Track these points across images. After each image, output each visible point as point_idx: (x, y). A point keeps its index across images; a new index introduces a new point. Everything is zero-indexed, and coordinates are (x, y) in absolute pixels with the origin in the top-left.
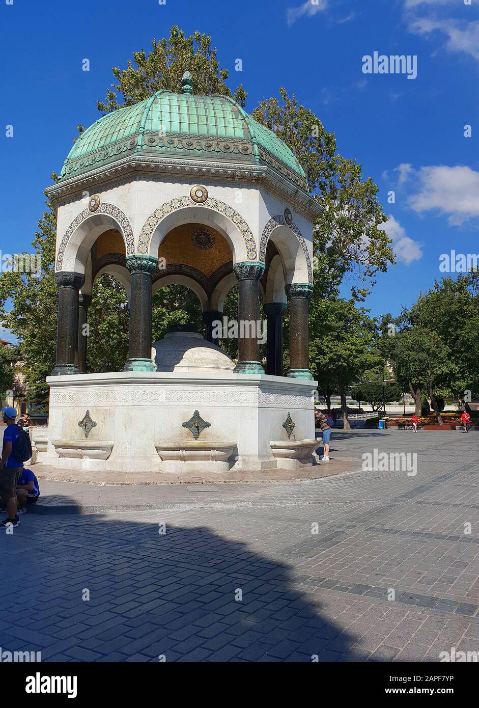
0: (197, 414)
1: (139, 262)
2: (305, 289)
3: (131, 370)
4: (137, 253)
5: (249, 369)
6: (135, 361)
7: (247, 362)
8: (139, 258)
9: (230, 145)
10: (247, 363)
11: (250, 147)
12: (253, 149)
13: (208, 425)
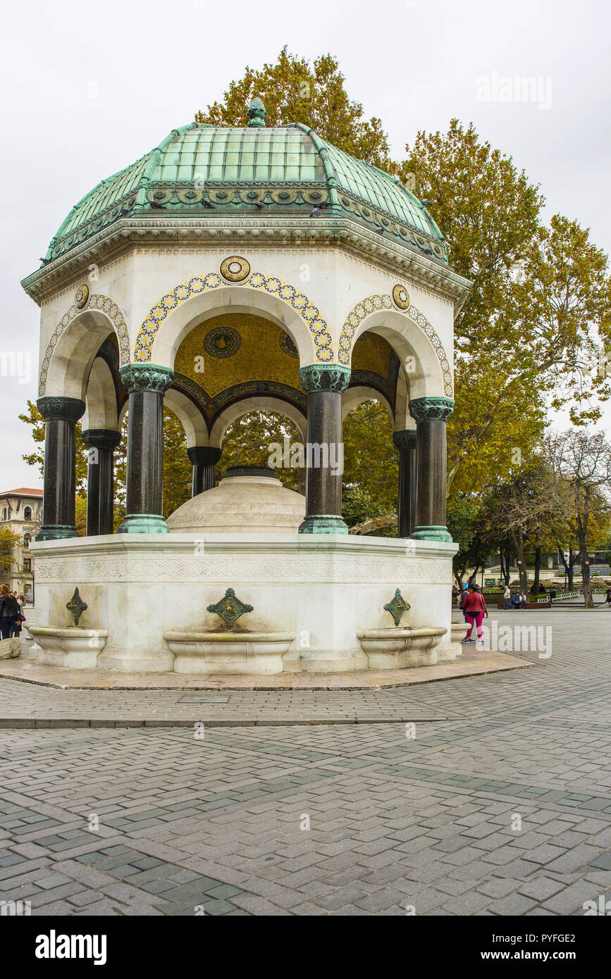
0: (230, 593)
1: (136, 374)
2: (439, 406)
3: (126, 531)
4: (133, 362)
5: (319, 527)
6: (132, 518)
7: (318, 516)
8: (137, 369)
9: (290, 192)
10: (317, 518)
11: (324, 194)
12: (330, 196)
13: (249, 609)
